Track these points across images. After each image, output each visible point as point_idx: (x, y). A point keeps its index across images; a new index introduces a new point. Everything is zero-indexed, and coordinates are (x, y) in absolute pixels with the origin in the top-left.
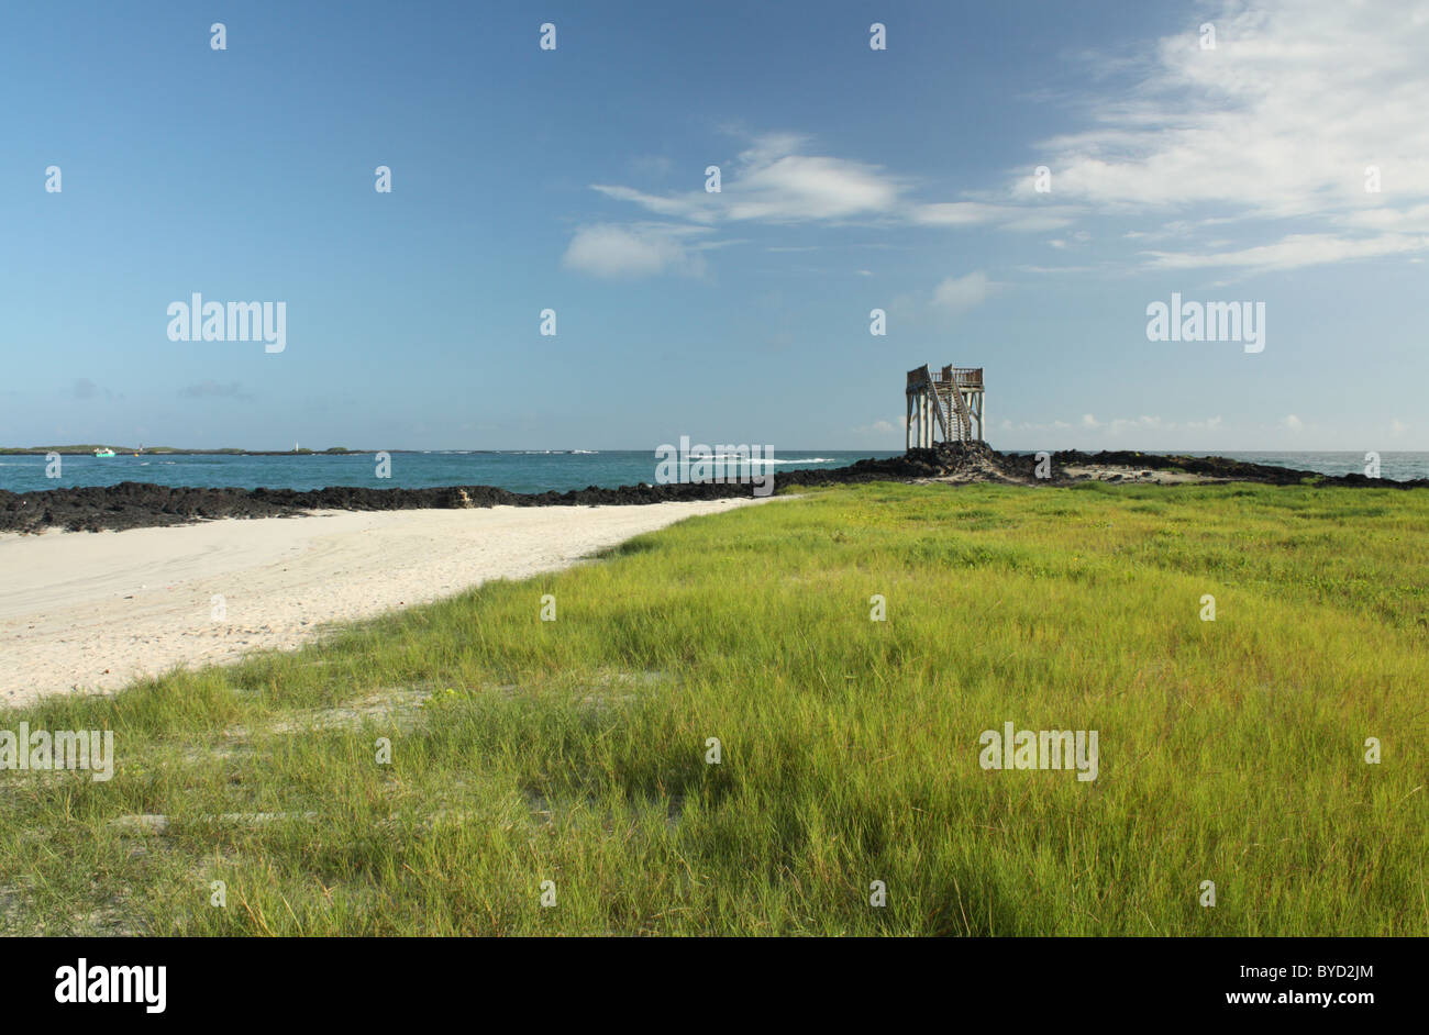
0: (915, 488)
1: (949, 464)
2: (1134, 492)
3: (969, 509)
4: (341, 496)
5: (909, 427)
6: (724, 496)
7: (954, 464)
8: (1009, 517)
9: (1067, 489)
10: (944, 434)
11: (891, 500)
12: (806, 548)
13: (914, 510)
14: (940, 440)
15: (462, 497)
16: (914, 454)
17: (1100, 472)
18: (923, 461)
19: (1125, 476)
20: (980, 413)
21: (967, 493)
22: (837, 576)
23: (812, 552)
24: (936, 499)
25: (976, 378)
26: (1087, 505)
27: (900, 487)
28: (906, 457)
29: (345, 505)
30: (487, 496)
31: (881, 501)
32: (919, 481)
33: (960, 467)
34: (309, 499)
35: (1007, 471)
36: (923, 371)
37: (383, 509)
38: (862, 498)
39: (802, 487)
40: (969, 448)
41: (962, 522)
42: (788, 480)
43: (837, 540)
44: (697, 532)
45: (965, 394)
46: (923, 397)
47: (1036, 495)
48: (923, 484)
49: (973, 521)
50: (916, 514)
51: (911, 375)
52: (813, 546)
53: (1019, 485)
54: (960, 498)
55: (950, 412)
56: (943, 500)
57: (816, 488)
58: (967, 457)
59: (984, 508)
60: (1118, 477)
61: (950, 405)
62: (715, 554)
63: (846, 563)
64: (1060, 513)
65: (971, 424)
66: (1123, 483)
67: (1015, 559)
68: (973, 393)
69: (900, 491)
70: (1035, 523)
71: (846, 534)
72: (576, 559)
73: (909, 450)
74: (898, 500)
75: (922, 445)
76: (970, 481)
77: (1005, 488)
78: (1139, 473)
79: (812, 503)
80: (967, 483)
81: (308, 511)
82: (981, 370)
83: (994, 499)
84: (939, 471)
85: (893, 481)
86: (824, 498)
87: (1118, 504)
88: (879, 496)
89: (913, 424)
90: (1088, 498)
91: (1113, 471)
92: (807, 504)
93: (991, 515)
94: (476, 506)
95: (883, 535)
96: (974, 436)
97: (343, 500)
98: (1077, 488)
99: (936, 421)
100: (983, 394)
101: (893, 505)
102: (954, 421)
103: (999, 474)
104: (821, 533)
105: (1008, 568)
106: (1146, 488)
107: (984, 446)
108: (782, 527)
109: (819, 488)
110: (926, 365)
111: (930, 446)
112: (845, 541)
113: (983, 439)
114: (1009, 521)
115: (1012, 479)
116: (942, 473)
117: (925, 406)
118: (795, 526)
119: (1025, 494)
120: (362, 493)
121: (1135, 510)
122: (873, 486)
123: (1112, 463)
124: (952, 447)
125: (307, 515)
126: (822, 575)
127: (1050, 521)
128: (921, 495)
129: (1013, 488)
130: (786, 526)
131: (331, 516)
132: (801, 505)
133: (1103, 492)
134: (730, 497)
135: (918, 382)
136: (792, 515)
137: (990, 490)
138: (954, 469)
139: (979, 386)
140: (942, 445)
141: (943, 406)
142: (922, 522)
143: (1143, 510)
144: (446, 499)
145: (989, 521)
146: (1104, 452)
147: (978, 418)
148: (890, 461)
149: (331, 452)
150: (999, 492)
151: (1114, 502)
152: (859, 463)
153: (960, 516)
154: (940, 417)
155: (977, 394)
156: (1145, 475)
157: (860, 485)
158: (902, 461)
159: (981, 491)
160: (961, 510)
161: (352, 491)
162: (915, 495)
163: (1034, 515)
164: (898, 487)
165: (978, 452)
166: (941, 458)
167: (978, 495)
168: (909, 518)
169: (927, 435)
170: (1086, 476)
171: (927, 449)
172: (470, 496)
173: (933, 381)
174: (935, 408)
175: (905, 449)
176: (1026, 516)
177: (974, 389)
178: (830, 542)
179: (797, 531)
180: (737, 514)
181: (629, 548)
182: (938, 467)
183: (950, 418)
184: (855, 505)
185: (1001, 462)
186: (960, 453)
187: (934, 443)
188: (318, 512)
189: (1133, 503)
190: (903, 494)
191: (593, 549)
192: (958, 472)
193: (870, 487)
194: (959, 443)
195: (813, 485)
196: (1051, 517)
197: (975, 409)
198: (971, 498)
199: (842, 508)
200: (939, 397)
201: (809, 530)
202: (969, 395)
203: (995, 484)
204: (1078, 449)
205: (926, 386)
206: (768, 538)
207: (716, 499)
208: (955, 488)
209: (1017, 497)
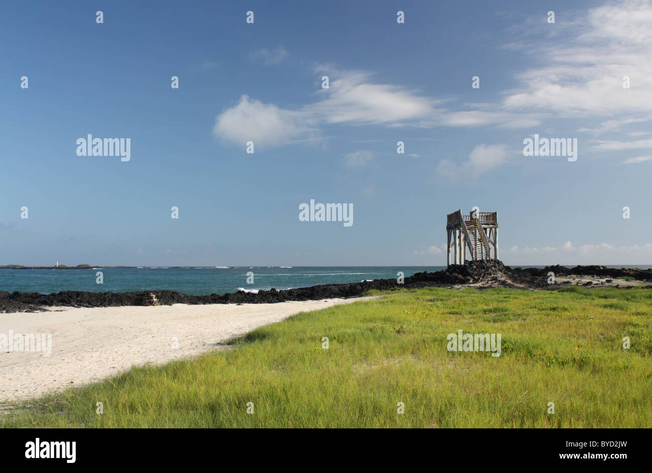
0: (454, 292)
1: (476, 275)
2: (602, 293)
3: (491, 307)
4: (71, 297)
5: (449, 251)
6: (327, 297)
7: (479, 275)
8: (519, 312)
9: (556, 292)
10: (472, 255)
11: (438, 300)
12: (375, 339)
13: (453, 308)
14: (469, 259)
15: (151, 298)
16: (453, 268)
17: (577, 280)
18: (458, 273)
19: (595, 282)
20: (495, 241)
21: (488, 295)
22: (395, 364)
23: (379, 342)
24: (468, 299)
25: (492, 218)
26: (572, 303)
27: (444, 291)
28: (447, 270)
29: (73, 303)
30: (169, 298)
31: (430, 300)
32: (456, 286)
33: (483, 277)
34: (49, 299)
35: (515, 280)
36: (458, 214)
37: (98, 306)
38: (418, 299)
39: (379, 291)
40: (488, 265)
41: (487, 316)
42: (369, 286)
43: (398, 332)
44: (299, 325)
45: (485, 229)
46: (457, 232)
47: (535, 296)
48: (458, 289)
49: (495, 315)
50: (455, 310)
51: (450, 217)
52: (380, 337)
53: (523, 289)
54: (485, 299)
55: (475, 241)
56: (473, 300)
57: (388, 292)
58: (487, 270)
59: (501, 305)
60: (590, 283)
61: (475, 236)
62: (309, 343)
63: (403, 353)
64: (554, 309)
65: (490, 249)
66: (593, 287)
67: (531, 348)
68: (491, 229)
69: (444, 293)
70: (537, 317)
71: (405, 327)
72: (214, 345)
73: (449, 265)
74: (442, 300)
75: (458, 263)
76: (490, 287)
77: (513, 291)
78: (604, 280)
79: (384, 302)
80: (488, 287)
81: (47, 308)
82: (496, 213)
83: (507, 299)
84: (469, 280)
85: (439, 287)
86: (392, 299)
87: (592, 302)
88: (429, 297)
89: (452, 249)
90: (572, 298)
91: (586, 279)
92: (380, 303)
93: (506, 311)
94: (161, 304)
95: (431, 327)
96: (492, 257)
97: (71, 300)
98: (563, 291)
99: (467, 247)
100: (497, 229)
101: (439, 303)
102: (479, 246)
103: (509, 281)
104: (388, 327)
105: (526, 356)
106: (610, 290)
107: (499, 263)
108: (361, 321)
109: (389, 291)
110: (460, 210)
111: (463, 263)
112: (404, 332)
113: (498, 258)
114: (520, 315)
115: (518, 285)
116: (471, 281)
117: (459, 237)
118: (371, 321)
119: (528, 295)
120: (86, 295)
121: (605, 306)
122: (426, 290)
123: (585, 274)
124: (477, 264)
125: (45, 310)
126: (385, 363)
127: (548, 315)
128: (458, 297)
129: (519, 291)
130: (364, 320)
131: (62, 311)
132: (376, 303)
133: (580, 293)
134: (331, 298)
135: (454, 222)
136: (370, 312)
137: (503, 293)
138: (479, 279)
139: (495, 223)
140: (471, 262)
141: (471, 237)
142: (459, 316)
143: (611, 306)
144: (140, 299)
145: (505, 315)
146: (579, 266)
147: (494, 245)
148: (437, 273)
149: (79, 267)
150: (510, 294)
151: (590, 300)
152: (416, 275)
153: (485, 311)
154: (469, 244)
155: (493, 229)
156: (608, 281)
157: (417, 289)
158: (444, 273)
159: (498, 293)
160: (486, 307)
161: (78, 294)
162: (454, 297)
163: (536, 311)
164: (443, 291)
165: (495, 267)
166: (470, 271)
167: (496, 296)
168: (450, 313)
169: (461, 256)
170: (568, 282)
171: (461, 266)
172: (157, 297)
173: (464, 220)
174: (466, 238)
175: (447, 265)
176: (531, 311)
177: (491, 226)
178: (394, 334)
179: (371, 325)
180: (331, 311)
181: (251, 337)
182: (469, 277)
183: (476, 245)
184: (413, 304)
185: (510, 273)
186: (483, 268)
187: (465, 261)
188: (54, 308)
189: (603, 301)
190: (446, 296)
191: (227, 337)
192: (481, 281)
193: (423, 291)
194: (482, 261)
195: (386, 289)
196: (548, 312)
197: (492, 239)
198: (492, 299)
199: (404, 306)
200: (468, 231)
201: (379, 324)
202: (488, 230)
203: (507, 288)
204: (561, 265)
205: (460, 224)
206: (349, 331)
207: (321, 299)
208: (480, 292)
209: (522, 297)
